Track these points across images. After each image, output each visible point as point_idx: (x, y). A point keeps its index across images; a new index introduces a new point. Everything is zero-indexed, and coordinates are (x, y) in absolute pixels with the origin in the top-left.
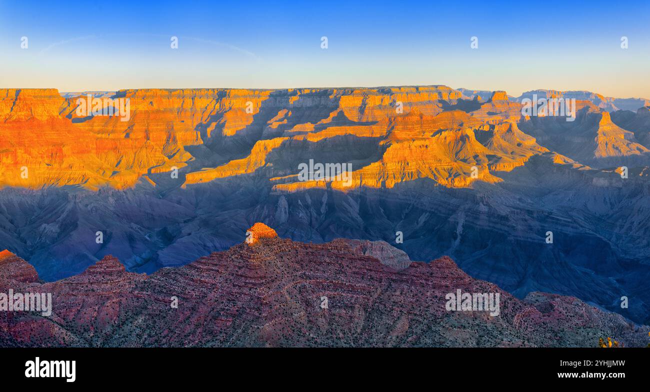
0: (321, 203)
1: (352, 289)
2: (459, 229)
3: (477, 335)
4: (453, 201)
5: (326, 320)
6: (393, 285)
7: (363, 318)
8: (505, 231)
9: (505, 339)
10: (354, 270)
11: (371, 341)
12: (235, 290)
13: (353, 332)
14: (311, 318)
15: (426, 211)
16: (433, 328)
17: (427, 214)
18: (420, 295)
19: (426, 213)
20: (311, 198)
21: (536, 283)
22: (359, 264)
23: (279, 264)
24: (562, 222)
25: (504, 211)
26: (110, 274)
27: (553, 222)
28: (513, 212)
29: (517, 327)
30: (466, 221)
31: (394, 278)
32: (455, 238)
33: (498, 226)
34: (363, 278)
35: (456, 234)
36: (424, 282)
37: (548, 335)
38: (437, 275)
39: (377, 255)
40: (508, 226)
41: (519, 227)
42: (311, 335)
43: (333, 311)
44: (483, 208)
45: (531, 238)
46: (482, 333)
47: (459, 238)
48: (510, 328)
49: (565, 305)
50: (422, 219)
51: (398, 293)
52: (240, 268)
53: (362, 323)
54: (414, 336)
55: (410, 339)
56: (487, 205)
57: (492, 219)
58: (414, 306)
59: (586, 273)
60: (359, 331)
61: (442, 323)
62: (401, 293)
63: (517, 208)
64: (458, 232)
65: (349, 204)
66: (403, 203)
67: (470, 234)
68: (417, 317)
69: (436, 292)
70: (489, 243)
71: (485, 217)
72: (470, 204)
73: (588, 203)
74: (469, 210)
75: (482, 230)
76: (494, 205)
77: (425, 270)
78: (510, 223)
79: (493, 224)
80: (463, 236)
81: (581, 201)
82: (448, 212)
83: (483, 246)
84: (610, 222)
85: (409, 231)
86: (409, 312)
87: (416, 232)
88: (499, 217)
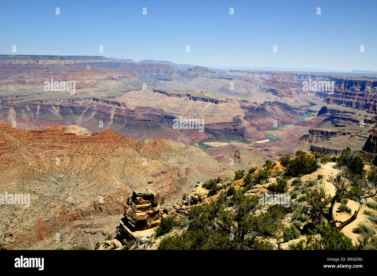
0: (36, 110)
1: (63, 148)
2: (112, 117)
3: (125, 159)
4: (109, 105)
5: (48, 163)
6: (83, 144)
7: (68, 160)
8: (133, 116)
9: (137, 159)
10: (62, 139)
11: (74, 168)
13: (63, 166)
14: (39, 164)
15: (95, 111)
16: (105, 159)
18: (97, 146)
20: (30, 108)
21: (147, 135)
22: (65, 137)
24: (158, 111)
25: (133, 109)
27: (154, 112)
28: (135, 109)
29: (142, 153)
30: (115, 113)
31: (84, 141)
32: (110, 121)
33: (131, 114)
34: (67, 142)
35: (110, 119)
36: (99, 141)
37: (155, 154)
38: (105, 137)
39: (73, 132)
41: (139, 114)
42: (40, 171)
43: (52, 159)
44: (123, 108)
45: (144, 118)
46: (127, 157)
47: (112, 120)
48: (139, 154)
49: (161, 142)
50: (93, 114)
51: (86, 147)
53: (68, 162)
54: (95, 163)
55: (93, 165)
56: (125, 106)
57: (127, 112)
58: (95, 151)
59: (167, 129)
60: (67, 165)
61: (108, 156)
62: (88, 147)
63: (138, 107)
64: (111, 118)
65: (53, 110)
66: (83, 108)
67: (117, 118)
68: (96, 156)
69: (105, 144)
70: (126, 122)
71: (124, 111)
72: (117, 106)
73: (168, 104)
74: (117, 109)
75: (123, 117)
76: (128, 106)
77: (99, 136)
78: (135, 113)
79: (128, 114)
80: (114, 120)
81: (165, 103)
82: (106, 110)
83: (123, 123)
84: (177, 110)
85: (87, 120)
86: (92, 154)
87: (90, 120)
88: (130, 111)
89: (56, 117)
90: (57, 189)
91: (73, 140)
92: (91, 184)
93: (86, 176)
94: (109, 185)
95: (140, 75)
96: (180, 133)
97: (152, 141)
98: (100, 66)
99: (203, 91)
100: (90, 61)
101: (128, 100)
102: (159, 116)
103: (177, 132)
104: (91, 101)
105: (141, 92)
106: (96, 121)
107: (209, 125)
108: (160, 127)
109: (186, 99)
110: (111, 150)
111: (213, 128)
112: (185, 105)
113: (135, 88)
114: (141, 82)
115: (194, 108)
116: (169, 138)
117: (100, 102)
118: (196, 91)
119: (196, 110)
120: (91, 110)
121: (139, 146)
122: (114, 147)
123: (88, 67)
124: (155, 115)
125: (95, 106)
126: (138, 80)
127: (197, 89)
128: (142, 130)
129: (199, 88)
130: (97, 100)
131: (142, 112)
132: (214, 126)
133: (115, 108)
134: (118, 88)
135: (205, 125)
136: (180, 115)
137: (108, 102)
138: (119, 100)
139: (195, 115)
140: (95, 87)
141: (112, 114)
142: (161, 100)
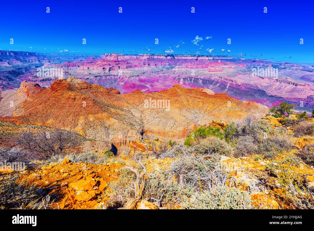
0: (192, 80)
1: (200, 98)
2: (227, 87)
4: (227, 81)
5: (192, 104)
6: (210, 98)
9: (237, 110)
10: (200, 94)
11: (203, 109)
12: (170, 97)
14: (189, 104)
16: (219, 107)
17: (220, 83)
18: (217, 100)
20: (189, 79)
21: (246, 99)
22: (202, 93)
23: (181, 93)
25: (240, 84)
26: (138, 93)
28: (241, 84)
29: (240, 107)
32: (226, 89)
33: (238, 87)
34: (202, 96)
36: (218, 98)
37: (247, 109)
39: (206, 92)
41: (243, 87)
43: (194, 103)
44: (234, 83)
45: (246, 90)
48: (238, 107)
49: (253, 104)
50: (218, 84)
51: (211, 99)
52: (171, 93)
53: (201, 105)
55: (213, 109)
58: (215, 102)
59: (258, 97)
60: (200, 107)
61: (221, 106)
63: (243, 83)
64: (227, 88)
65: (199, 81)
66: (214, 81)
67: (230, 88)
68: (215, 105)
69: (221, 100)
70: (235, 90)
71: (235, 85)
72: (231, 82)
73: (262, 83)
74: (231, 83)
75: (233, 88)
76: (237, 82)
77: (218, 95)
78: (241, 86)
79: (236, 86)
80: (228, 89)
81: (260, 83)
82: (225, 83)
83: (233, 91)
84: (267, 87)
85: (214, 87)
86: (213, 104)
87: (216, 87)
88: (238, 85)
89: (200, 84)
90: (194, 117)
91: (205, 96)
92: (210, 117)
95: (247, 66)
96: (266, 100)
97: (247, 102)
98: (226, 61)
99: (287, 78)
100: (221, 58)
101: (238, 79)
102: (255, 90)
103: (264, 100)
104: (218, 78)
105: (246, 75)
106: (219, 88)
107: (287, 98)
108: (254, 96)
109: (275, 82)
110: (223, 103)
111: (290, 100)
112: (273, 85)
113: (243, 73)
114: (247, 70)
115: (279, 87)
116: (258, 102)
117: (223, 79)
118: (283, 78)
119: (280, 89)
120: (217, 82)
121: (239, 103)
122: (225, 102)
123: (220, 61)
124: (252, 89)
125: (219, 81)
126: (246, 69)
127: (283, 76)
128: (243, 96)
129: (285, 76)
130: (221, 78)
131: (245, 86)
132: (291, 99)
133: (230, 82)
134: (234, 73)
135: (285, 98)
136: (268, 90)
137: (227, 79)
138: (233, 79)
139: (279, 91)
140: (221, 71)
141: (228, 86)
142: (258, 81)
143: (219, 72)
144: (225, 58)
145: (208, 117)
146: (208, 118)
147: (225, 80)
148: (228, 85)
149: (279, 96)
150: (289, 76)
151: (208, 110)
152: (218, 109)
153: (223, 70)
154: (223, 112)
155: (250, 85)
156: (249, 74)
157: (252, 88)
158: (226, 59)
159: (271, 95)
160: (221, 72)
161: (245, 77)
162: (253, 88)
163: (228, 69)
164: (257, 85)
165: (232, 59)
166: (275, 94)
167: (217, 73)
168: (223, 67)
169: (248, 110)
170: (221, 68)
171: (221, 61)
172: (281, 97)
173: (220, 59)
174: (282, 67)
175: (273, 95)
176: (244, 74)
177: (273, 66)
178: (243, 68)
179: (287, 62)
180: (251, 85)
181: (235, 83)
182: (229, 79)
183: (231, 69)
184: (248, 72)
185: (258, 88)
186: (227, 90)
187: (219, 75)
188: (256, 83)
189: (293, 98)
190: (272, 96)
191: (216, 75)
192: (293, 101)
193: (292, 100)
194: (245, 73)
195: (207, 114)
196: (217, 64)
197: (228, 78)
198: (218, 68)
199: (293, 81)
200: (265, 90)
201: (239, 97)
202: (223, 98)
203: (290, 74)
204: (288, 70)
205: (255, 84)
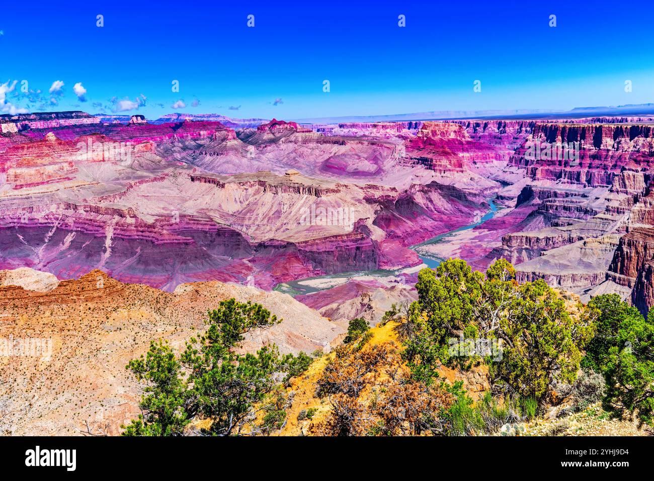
2: (108, 243)
3: (133, 333)
4: (99, 218)
6: (41, 307)
8: (153, 237)
9: (159, 330)
11: (21, 367)
15: (72, 231)
16: (89, 338)
17: (74, 233)
18: (72, 311)
19: (72, 233)
21: (183, 276)
24: (203, 222)
25: (150, 220)
27: (194, 223)
28: (156, 220)
29: (169, 317)
30: (114, 234)
31: (42, 301)
32: (105, 251)
33: (147, 234)
34: (5, 308)
35: (105, 247)
36: (75, 297)
38: (89, 289)
39: (18, 282)
40: (155, 233)
41: (165, 232)
44: (130, 220)
45: (176, 239)
46: (137, 330)
47: (109, 250)
48: (163, 319)
49: (208, 289)
50: (69, 239)
51: (48, 314)
54: (70, 350)
55: (65, 354)
56: (135, 216)
57: (139, 228)
58: (67, 322)
59: (224, 260)
61: (97, 331)
62: (51, 314)
64: (107, 246)
66: (46, 228)
67: (120, 245)
68: (71, 332)
69: (90, 305)
70: (138, 250)
71: (133, 228)
72: (117, 218)
73: (223, 205)
74: (117, 224)
75: (131, 240)
76: (140, 216)
77: (75, 287)
78: (156, 230)
79: (140, 233)
80: (112, 248)
81: (217, 203)
82: (97, 228)
83: (133, 254)
84: (240, 216)
85: (54, 253)
86: (62, 330)
87: (63, 253)
88: (146, 225)
91: (17, 302)
92: (62, 399)
93: (49, 382)
94: (101, 398)
95: (162, 148)
96: (250, 264)
97: (190, 288)
98: (78, 133)
99: (289, 172)
100: (54, 124)
101: (140, 204)
102: (206, 232)
103: (244, 264)
104: (61, 211)
105: (166, 182)
106: (75, 253)
107: (306, 242)
108: (209, 256)
109: (257, 192)
110: (101, 316)
111: (315, 249)
112: (256, 204)
113: (152, 176)
114: (163, 162)
115: (274, 210)
116: (229, 278)
117: (81, 211)
118: (277, 173)
119: (278, 214)
120: (62, 231)
121: (162, 301)
122: (109, 309)
123: (51, 136)
124: (197, 231)
125: (70, 221)
126: (158, 158)
127: (277, 168)
128: (173, 266)
129: (282, 167)
130: (76, 208)
131: (171, 227)
132: (317, 244)
133: (114, 221)
134: (118, 179)
135: (299, 243)
136: (248, 227)
137: (97, 210)
138: (121, 204)
139: (278, 224)
140: (69, 179)
141: (109, 238)
142: (208, 198)
143: (60, 186)
144: (73, 122)
145: (50, 399)
146: (53, 406)
147: (92, 216)
148: (110, 233)
149: (281, 241)
150: (292, 167)
151: (42, 368)
152: (86, 351)
153: (76, 171)
154: (109, 358)
155: (186, 220)
156: (175, 176)
157: (195, 227)
158: (75, 126)
159: (259, 241)
160: (68, 184)
161: (162, 190)
162: (200, 227)
163: (95, 166)
164: (208, 214)
165: (101, 125)
166: (270, 236)
167: (52, 187)
168: (70, 159)
169: (199, 319)
170: (66, 166)
171: (56, 134)
172: (288, 243)
173: (52, 129)
174: (267, 136)
175: (264, 239)
176: (155, 179)
177: (240, 137)
178: (148, 155)
179: (278, 119)
180: (192, 218)
181: (133, 221)
182: (107, 209)
183: (107, 166)
184: (169, 170)
185: (214, 225)
186: (107, 254)
187: (63, 196)
188: (204, 206)
189: (320, 239)
190: (262, 246)
191: (52, 197)
192: (322, 248)
193: (319, 247)
194: (160, 174)
195: (44, 390)
196: (46, 150)
197: (103, 205)
198: (50, 169)
199: (307, 182)
200: (237, 228)
201: (159, 277)
202: (96, 294)
203: (294, 158)
204: (285, 146)
205: (203, 209)
